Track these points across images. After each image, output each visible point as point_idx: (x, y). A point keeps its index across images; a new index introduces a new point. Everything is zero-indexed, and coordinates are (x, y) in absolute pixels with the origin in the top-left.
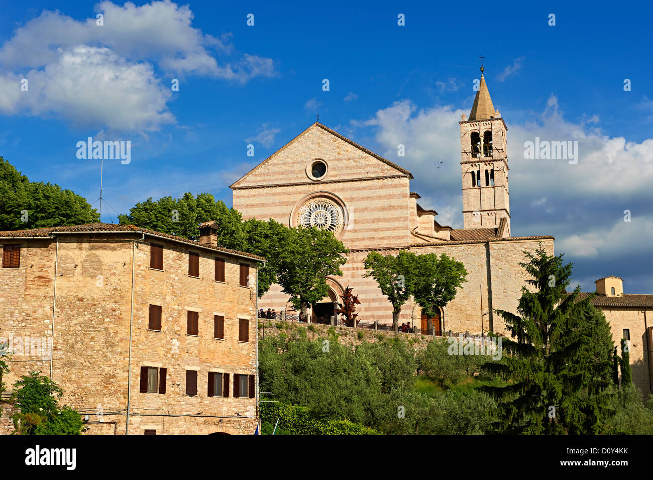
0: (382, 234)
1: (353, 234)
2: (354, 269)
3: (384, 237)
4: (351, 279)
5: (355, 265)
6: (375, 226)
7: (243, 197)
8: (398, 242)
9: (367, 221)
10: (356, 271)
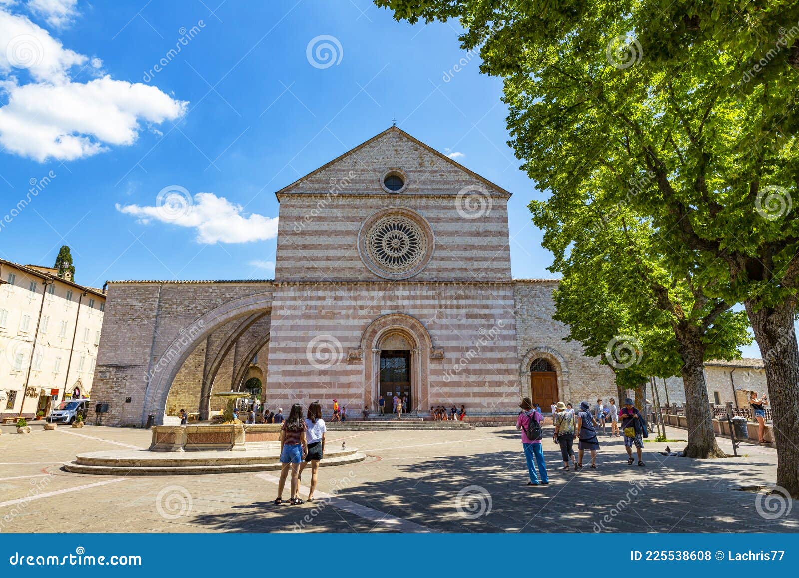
0: (477, 265)
1: (440, 262)
2: (441, 307)
3: (479, 269)
4: (438, 320)
5: (443, 302)
6: (468, 254)
7: (293, 206)
8: (499, 275)
9: (458, 248)
10: (445, 310)
